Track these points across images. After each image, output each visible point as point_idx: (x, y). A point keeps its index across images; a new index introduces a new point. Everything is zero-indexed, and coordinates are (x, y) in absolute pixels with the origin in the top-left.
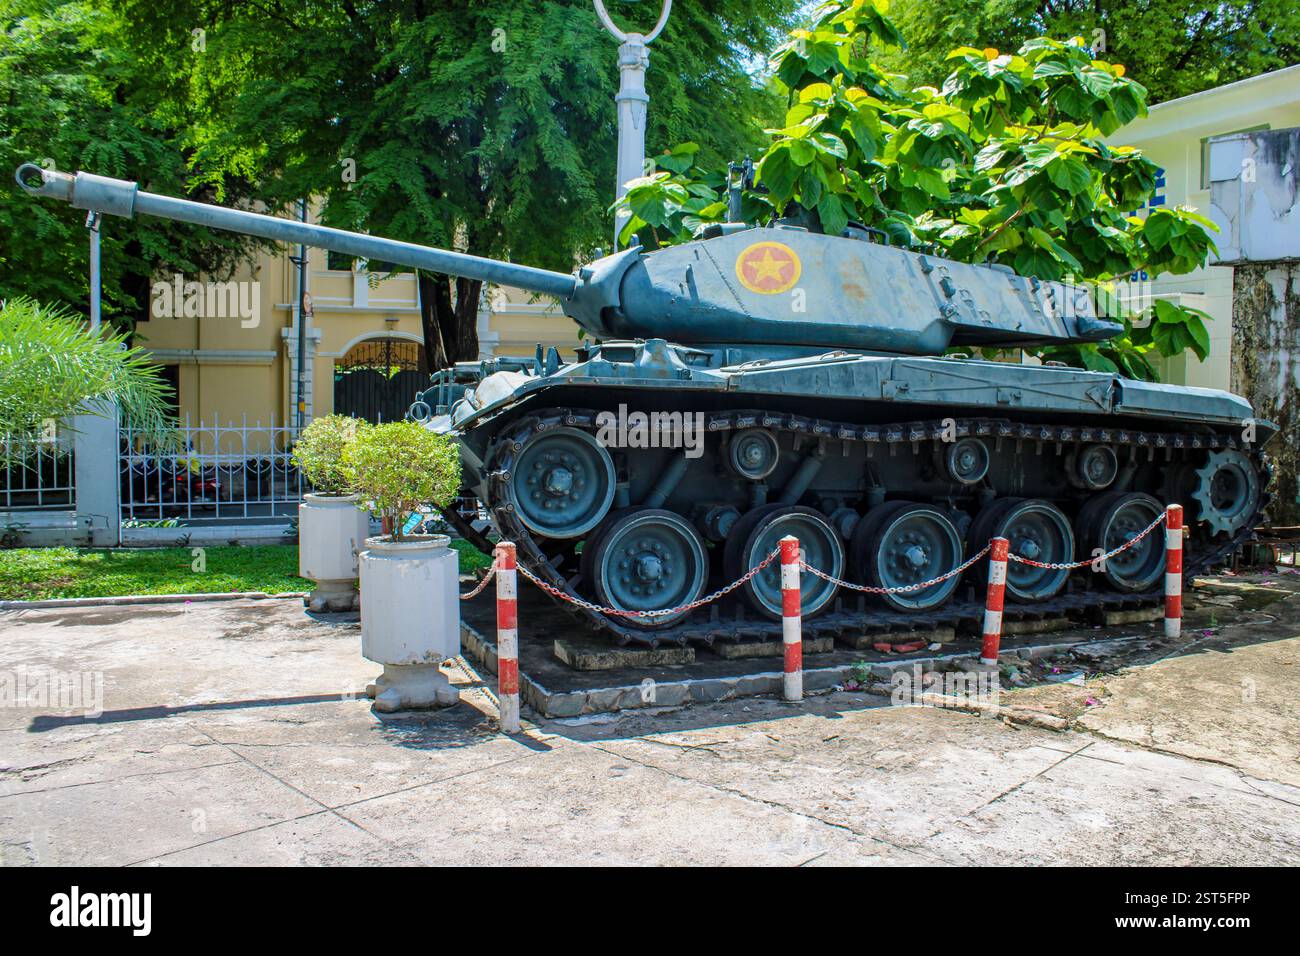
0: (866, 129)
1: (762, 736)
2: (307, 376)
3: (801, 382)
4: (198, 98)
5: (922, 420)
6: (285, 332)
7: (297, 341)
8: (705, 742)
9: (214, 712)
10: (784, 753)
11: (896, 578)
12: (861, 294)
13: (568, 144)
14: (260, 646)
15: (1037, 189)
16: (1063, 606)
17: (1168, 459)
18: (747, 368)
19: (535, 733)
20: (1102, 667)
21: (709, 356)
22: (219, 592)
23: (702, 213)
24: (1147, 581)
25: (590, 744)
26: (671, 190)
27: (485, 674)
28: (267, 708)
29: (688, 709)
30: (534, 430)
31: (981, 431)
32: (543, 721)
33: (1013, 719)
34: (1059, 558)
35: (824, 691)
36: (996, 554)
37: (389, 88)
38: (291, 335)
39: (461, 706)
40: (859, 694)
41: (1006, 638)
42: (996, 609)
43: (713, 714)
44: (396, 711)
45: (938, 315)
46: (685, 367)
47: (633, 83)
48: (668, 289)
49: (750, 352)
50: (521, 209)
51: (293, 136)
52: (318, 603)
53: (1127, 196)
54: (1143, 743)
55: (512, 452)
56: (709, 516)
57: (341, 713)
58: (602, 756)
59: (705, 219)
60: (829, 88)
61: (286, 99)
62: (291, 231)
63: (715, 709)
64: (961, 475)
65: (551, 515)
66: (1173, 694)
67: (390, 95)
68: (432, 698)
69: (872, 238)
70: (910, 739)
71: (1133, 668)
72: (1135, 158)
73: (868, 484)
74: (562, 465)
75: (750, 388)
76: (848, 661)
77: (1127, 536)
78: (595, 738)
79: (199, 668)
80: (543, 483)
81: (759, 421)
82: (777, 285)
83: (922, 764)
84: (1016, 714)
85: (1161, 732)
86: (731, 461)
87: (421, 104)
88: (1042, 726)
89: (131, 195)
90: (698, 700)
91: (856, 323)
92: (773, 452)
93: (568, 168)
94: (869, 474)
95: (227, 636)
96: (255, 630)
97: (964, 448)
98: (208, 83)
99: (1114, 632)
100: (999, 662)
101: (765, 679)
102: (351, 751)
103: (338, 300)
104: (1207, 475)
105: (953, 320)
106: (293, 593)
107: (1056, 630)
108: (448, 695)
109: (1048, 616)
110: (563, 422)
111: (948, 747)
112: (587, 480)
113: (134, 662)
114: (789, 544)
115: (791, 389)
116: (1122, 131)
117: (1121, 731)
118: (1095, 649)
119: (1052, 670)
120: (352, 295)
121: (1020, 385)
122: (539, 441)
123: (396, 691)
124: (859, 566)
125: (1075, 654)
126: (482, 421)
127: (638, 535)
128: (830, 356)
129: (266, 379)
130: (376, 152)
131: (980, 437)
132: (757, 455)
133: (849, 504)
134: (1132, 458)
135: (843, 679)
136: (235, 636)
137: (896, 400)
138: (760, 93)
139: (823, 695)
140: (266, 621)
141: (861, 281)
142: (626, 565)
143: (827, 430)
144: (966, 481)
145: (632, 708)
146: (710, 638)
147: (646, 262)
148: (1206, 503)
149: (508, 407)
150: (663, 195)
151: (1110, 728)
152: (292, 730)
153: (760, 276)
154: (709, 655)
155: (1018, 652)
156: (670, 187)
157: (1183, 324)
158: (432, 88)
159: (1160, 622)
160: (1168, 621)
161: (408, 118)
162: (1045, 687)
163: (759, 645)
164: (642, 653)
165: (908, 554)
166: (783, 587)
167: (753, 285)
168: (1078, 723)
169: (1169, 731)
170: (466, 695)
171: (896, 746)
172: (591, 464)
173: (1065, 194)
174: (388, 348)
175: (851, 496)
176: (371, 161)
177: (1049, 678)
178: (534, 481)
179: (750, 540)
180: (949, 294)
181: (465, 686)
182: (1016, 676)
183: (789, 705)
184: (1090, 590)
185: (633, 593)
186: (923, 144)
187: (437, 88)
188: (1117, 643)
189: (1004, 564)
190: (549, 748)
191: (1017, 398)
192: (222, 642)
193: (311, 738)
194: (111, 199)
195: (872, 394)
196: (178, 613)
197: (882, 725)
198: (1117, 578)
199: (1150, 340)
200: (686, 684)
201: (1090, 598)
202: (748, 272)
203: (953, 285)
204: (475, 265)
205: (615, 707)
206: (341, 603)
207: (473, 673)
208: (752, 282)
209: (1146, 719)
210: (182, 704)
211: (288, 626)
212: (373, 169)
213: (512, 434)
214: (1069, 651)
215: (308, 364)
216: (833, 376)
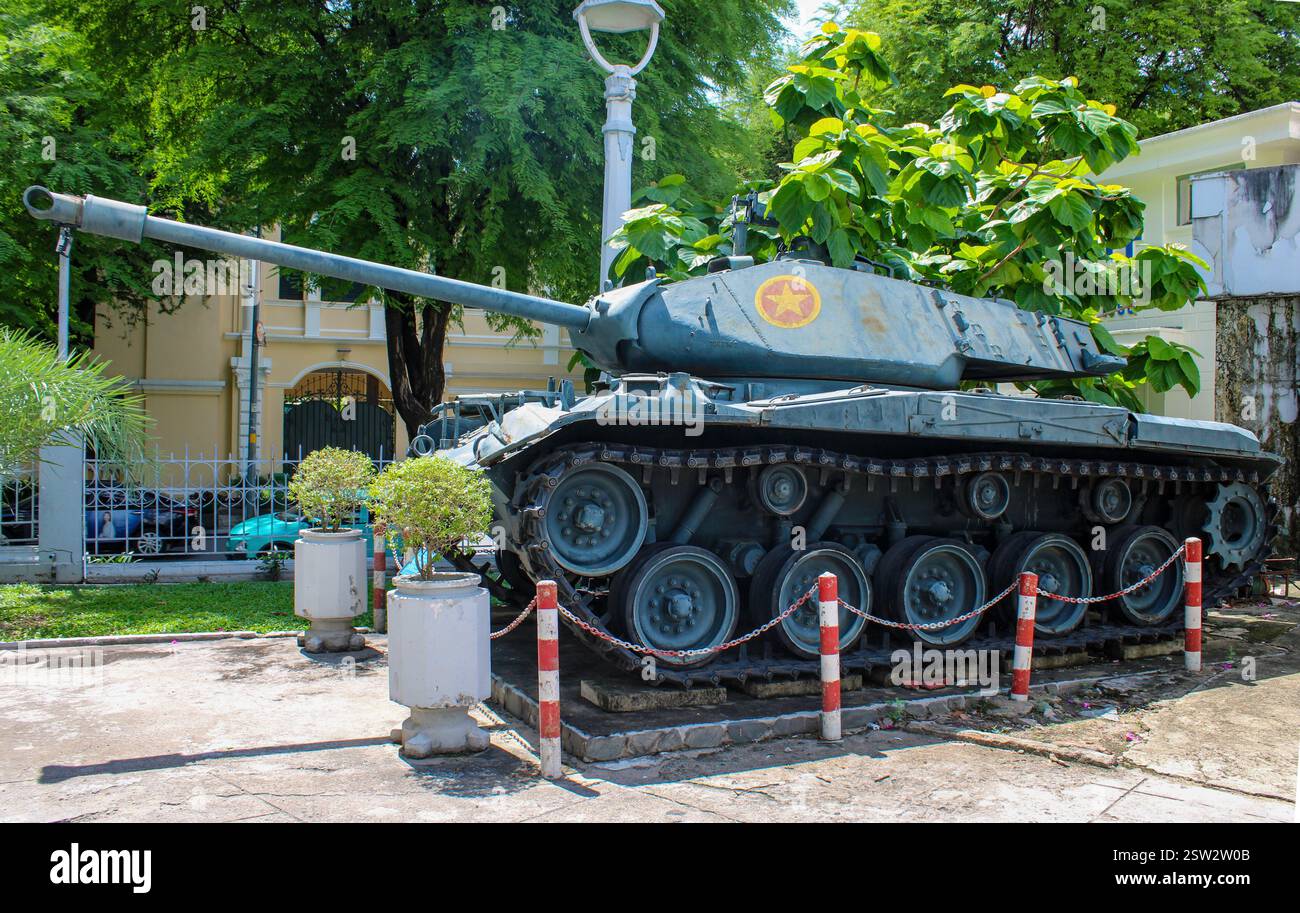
0: (875, 165)
1: (812, 777)
2: (258, 407)
3: (831, 417)
4: (158, 122)
5: (946, 455)
6: (234, 361)
7: (249, 372)
8: (755, 785)
9: (235, 759)
10: (840, 796)
11: (920, 614)
12: (881, 328)
13: (542, 174)
14: (263, 687)
15: (1039, 225)
16: (1083, 642)
17: (1178, 492)
18: (777, 402)
19: (577, 777)
20: (1132, 701)
21: (731, 390)
22: (204, 631)
23: (697, 245)
24: (1162, 614)
25: (637, 788)
26: (669, 223)
27: (507, 716)
28: (289, 755)
29: (727, 750)
30: (568, 465)
31: (1004, 465)
32: (584, 766)
33: (1059, 756)
34: (1077, 592)
35: (859, 730)
36: (1026, 590)
37: (361, 115)
38: (242, 364)
39: (492, 751)
40: (895, 733)
41: (1034, 675)
42: (1026, 645)
43: (755, 756)
44: (427, 756)
45: (953, 350)
46: (709, 401)
47: (620, 114)
48: (687, 323)
49: (772, 386)
50: (493, 239)
51: (256, 162)
52: (314, 642)
53: (1116, 233)
54: (1196, 779)
55: (546, 487)
56: (734, 553)
57: (369, 759)
58: (655, 802)
59: (700, 251)
60: (840, 123)
61: (254, 126)
62: (305, 259)
63: (755, 750)
64: (983, 510)
65: (581, 552)
66: (1211, 728)
67: (364, 121)
68: (463, 742)
69: (877, 272)
70: (962, 778)
71: (1163, 702)
72: (1124, 196)
73: (889, 519)
74: (592, 500)
75: (781, 423)
76: (881, 699)
77: (1142, 570)
78: (642, 783)
79: (207, 712)
80: (574, 519)
81: (790, 457)
82: (798, 318)
83: (982, 804)
84: (1063, 751)
85: (1211, 767)
86: (759, 496)
87: (394, 132)
88: (1090, 763)
89: (141, 219)
90: (735, 742)
91: (877, 357)
92: (801, 488)
93: (542, 199)
94: (889, 510)
95: (226, 678)
96: (254, 671)
97: (986, 482)
98: (169, 107)
99: (1133, 666)
100: (1029, 698)
101: (802, 718)
102: (392, 800)
103: (290, 330)
104: (1217, 507)
105: (968, 354)
106: (283, 632)
107: (1077, 664)
108: (479, 739)
109: (1070, 650)
110: (597, 457)
111: (1002, 785)
112: (617, 515)
113: (134, 706)
114: (828, 580)
115: (821, 423)
116: (1114, 169)
117: (1170, 766)
118: (1121, 683)
119: (1083, 706)
120: (303, 325)
121: (1040, 419)
122: (571, 477)
123: (426, 736)
124: (887, 601)
125: (1102, 688)
126: (507, 456)
127: (668, 573)
128: (857, 391)
129: (214, 409)
130: (346, 180)
131: (1001, 472)
132: (785, 489)
133: (869, 539)
134: (1144, 492)
135: (878, 717)
136: (234, 678)
137: (923, 434)
138: (728, 126)
139: (859, 733)
140: (262, 661)
141: (879, 315)
142: (656, 603)
143: (856, 465)
144: (988, 516)
145: (671, 751)
146: (743, 678)
147: (664, 294)
148: (1217, 536)
149: (533, 442)
150: (661, 227)
151: (1158, 764)
152: (322, 779)
153: (780, 310)
154: (740, 695)
155: (1046, 688)
156: (668, 219)
157: (1175, 362)
158: (405, 116)
159: (1179, 655)
160: (1189, 654)
161: (381, 146)
162: (1080, 723)
163: (789, 684)
164: (673, 693)
165: (932, 589)
166: (822, 624)
167: (773, 318)
168: (1125, 759)
169: (1219, 766)
170: (497, 739)
171: (951, 785)
172: (621, 500)
173: (1068, 231)
174: (339, 379)
175: (871, 531)
176: (342, 188)
177: (1082, 713)
178: (565, 517)
179: (780, 576)
180: (962, 328)
181: (490, 729)
182: (1049, 712)
183: (829, 745)
184: (1106, 624)
185: (662, 632)
186: (929, 181)
187: (410, 117)
188: (1140, 677)
189: (1033, 599)
190: (597, 794)
191: (1038, 433)
192: (221, 684)
193: (345, 787)
194: (121, 223)
195: (900, 429)
196: (167, 654)
197: (929, 764)
198: (1133, 611)
199: (1143, 375)
200: (724, 724)
201: (1108, 633)
202: (768, 306)
203: (966, 319)
204: (490, 296)
205: (654, 750)
206: (338, 643)
207: (494, 715)
208: (772, 316)
209: (1191, 753)
210: (197, 752)
211: (286, 667)
212: (343, 197)
213: (543, 469)
214: (1095, 686)
215: (259, 394)
216: (862, 411)
